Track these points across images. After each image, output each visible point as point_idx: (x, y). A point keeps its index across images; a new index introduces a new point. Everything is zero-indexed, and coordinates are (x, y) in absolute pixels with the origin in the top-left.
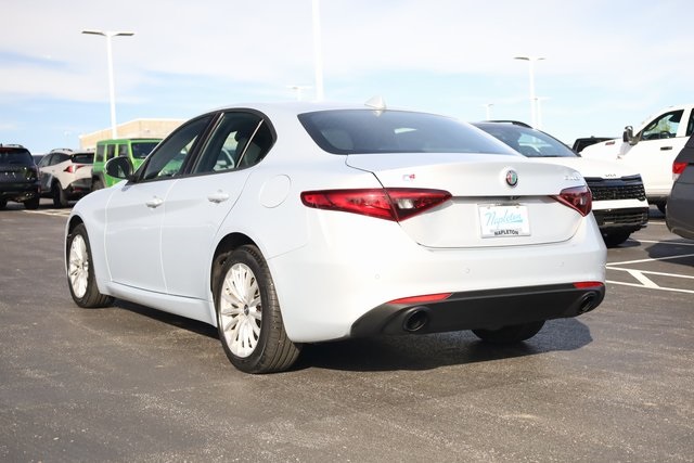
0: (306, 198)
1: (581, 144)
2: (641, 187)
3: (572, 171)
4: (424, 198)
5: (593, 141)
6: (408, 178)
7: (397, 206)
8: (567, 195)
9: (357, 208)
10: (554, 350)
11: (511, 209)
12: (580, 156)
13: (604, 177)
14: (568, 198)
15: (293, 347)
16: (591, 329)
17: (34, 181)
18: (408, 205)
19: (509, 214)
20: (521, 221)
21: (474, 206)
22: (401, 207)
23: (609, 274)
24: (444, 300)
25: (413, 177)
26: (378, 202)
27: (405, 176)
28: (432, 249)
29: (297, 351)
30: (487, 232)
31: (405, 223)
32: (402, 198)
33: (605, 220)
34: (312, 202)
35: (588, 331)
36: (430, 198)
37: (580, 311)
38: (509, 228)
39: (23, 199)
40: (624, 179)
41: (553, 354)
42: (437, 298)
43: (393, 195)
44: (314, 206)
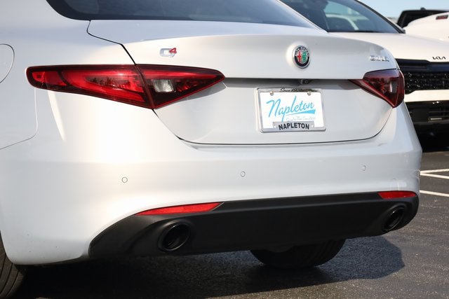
0: (33, 74)
1: (408, 17)
3: (379, 49)
4: (190, 78)
5: (423, 13)
6: (167, 52)
7: (152, 89)
8: (374, 80)
9: (102, 90)
10: (355, 278)
11: (302, 96)
12: (403, 32)
13: (431, 60)
14: (375, 83)
15: (14, 271)
16: (403, 251)
18: (167, 88)
19: (298, 102)
20: (313, 112)
21: (254, 91)
22: (157, 89)
23: (425, 182)
24: (211, 212)
25: (173, 51)
26: (128, 84)
27: (163, 50)
28: (197, 145)
29: (20, 277)
30: (268, 125)
31: (162, 111)
32: (160, 79)
33: (431, 116)
34: (41, 80)
35: (399, 254)
36: (196, 79)
37: (386, 228)
38: (297, 121)
41: (353, 283)
42: (202, 209)
43: (148, 75)
44: (44, 86)
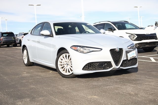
2: (156, 36)
17: (15, 40)
33: (146, 45)
39: (12, 44)
40: (151, 34)
